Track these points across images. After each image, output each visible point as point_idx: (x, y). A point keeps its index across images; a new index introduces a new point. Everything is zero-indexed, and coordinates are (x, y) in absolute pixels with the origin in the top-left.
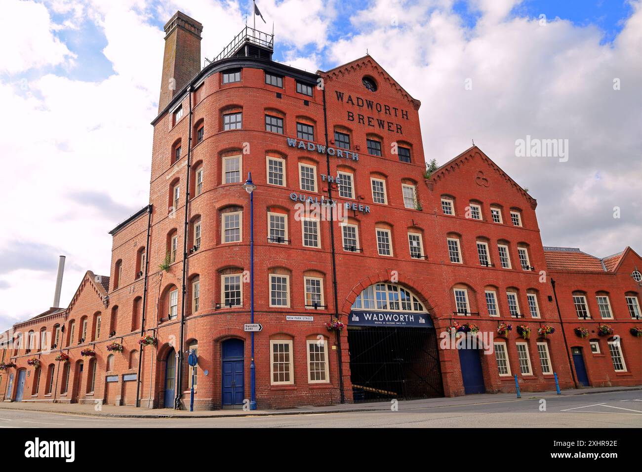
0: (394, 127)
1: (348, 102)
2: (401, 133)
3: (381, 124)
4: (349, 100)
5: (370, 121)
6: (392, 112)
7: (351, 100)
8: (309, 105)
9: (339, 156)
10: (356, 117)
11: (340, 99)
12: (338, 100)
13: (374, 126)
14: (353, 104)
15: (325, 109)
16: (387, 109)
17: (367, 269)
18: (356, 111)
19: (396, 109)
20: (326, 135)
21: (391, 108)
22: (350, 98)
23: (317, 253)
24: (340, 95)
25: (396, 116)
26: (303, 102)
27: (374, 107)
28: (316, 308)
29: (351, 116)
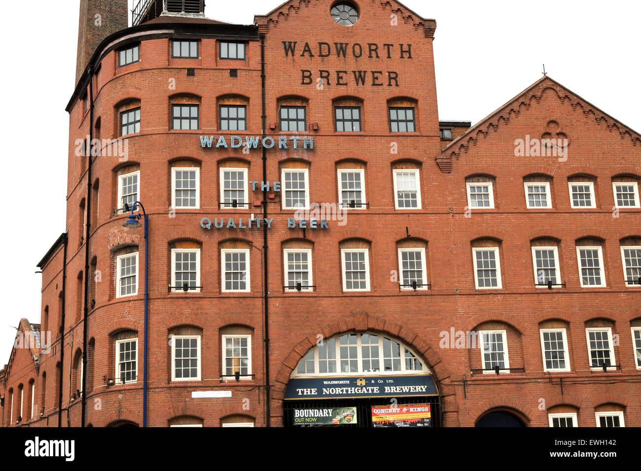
0: (384, 79)
1: (303, 55)
2: (397, 85)
3: (360, 77)
4: (305, 51)
5: (339, 78)
6: (382, 52)
7: (309, 51)
8: (238, 75)
9: (280, 147)
10: (316, 77)
11: (290, 53)
12: (287, 55)
13: (346, 84)
14: (311, 56)
15: (263, 77)
16: (373, 49)
17: (320, 316)
18: (314, 66)
19: (388, 46)
20: (264, 117)
21: (380, 46)
22: (307, 49)
23: (241, 300)
24: (290, 46)
25: (389, 57)
26: (227, 73)
27: (349, 51)
28: (237, 378)
29: (307, 78)
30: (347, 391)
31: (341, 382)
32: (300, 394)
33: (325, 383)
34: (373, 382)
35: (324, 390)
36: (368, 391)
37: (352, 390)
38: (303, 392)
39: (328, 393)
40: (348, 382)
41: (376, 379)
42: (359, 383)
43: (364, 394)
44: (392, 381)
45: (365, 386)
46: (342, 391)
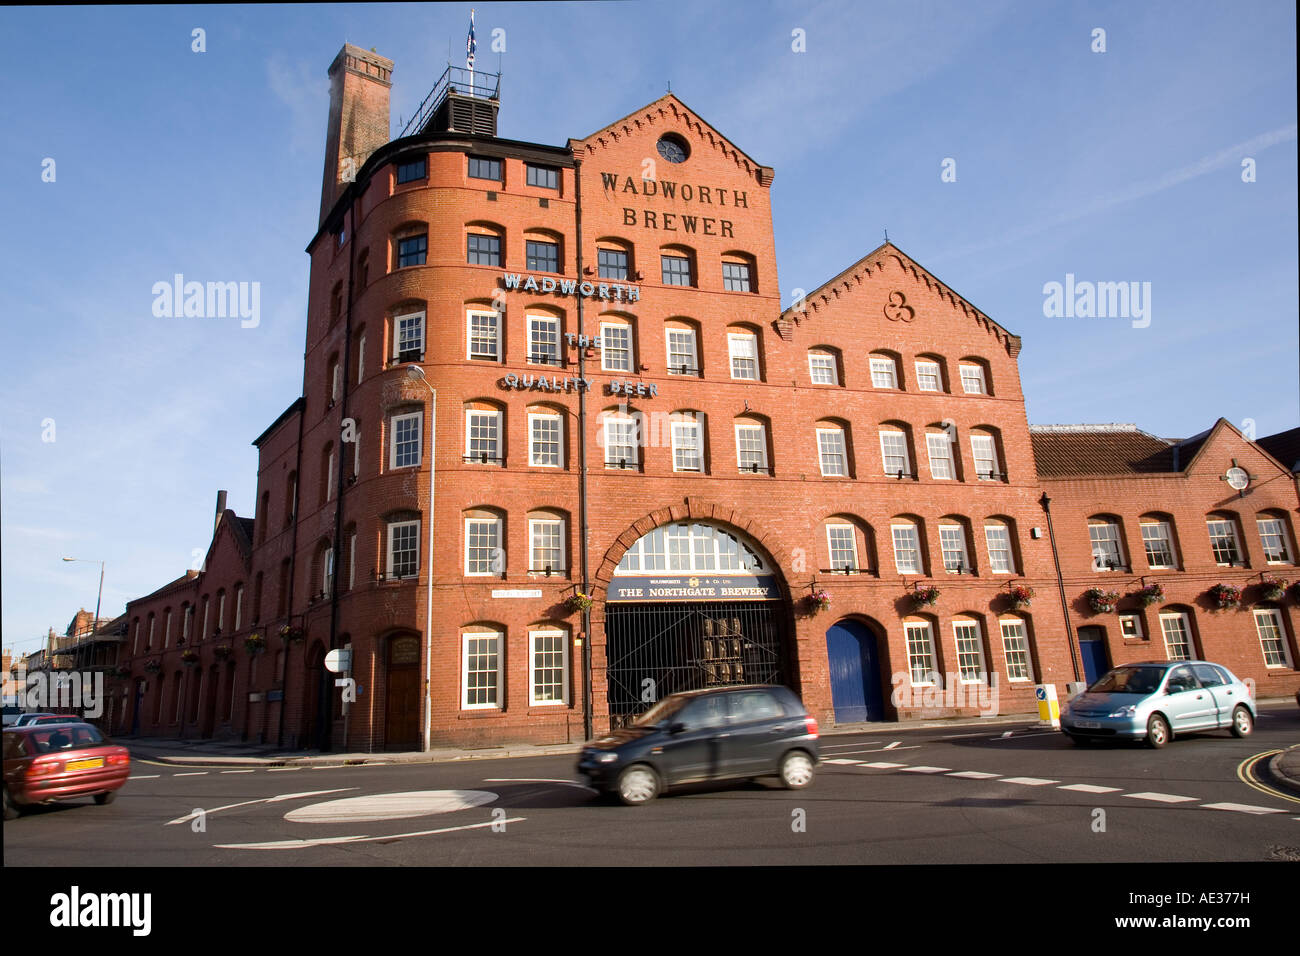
0: (716, 228)
1: (625, 191)
2: (731, 236)
3: (690, 223)
4: (627, 186)
5: (667, 222)
6: (715, 197)
7: (633, 186)
8: (550, 206)
9: (601, 295)
10: (640, 218)
11: (610, 187)
12: (606, 188)
13: (675, 230)
14: (635, 192)
15: (578, 211)
16: (705, 192)
18: (640, 204)
19: (721, 191)
20: (579, 259)
21: (713, 190)
22: (630, 183)
23: (554, 477)
24: (610, 179)
25: (722, 203)
26: (536, 203)
27: (678, 192)
28: (548, 574)
29: (629, 217)
30: (678, 593)
31: (671, 582)
32: (623, 595)
33: (652, 582)
34: (708, 582)
35: (651, 590)
36: (702, 593)
37: (683, 592)
38: (626, 593)
39: (655, 595)
40: (679, 582)
41: (711, 578)
42: (691, 582)
43: (698, 597)
44: (729, 582)
45: (699, 587)
46: (673, 592)
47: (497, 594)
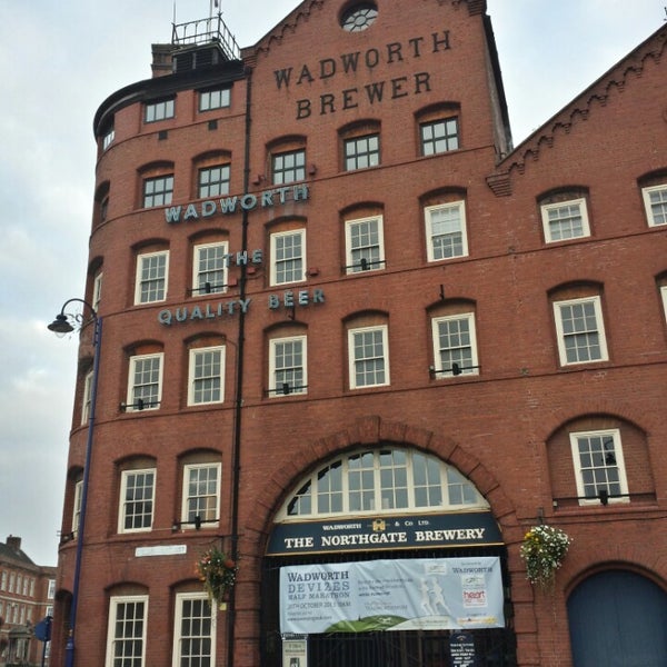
0: (409, 87)
1: (299, 83)
2: (428, 90)
3: (375, 92)
4: (303, 76)
5: (347, 99)
6: (407, 52)
7: (308, 75)
8: (219, 126)
9: (263, 204)
10: (316, 105)
11: (283, 84)
12: (279, 87)
13: (356, 105)
14: (311, 80)
15: (249, 121)
16: (394, 50)
17: (312, 429)
18: (313, 93)
19: (416, 40)
20: (247, 171)
21: (405, 44)
22: (305, 72)
24: (284, 76)
25: (417, 55)
26: (205, 127)
27: (362, 62)
28: (198, 526)
29: (304, 109)
30: (357, 540)
31: (349, 527)
32: (289, 546)
33: (325, 528)
34: (397, 524)
35: (324, 539)
36: (389, 538)
37: (364, 539)
38: (293, 544)
39: (329, 544)
40: (359, 526)
41: (402, 519)
42: (375, 526)
43: (383, 544)
44: (426, 523)
45: (386, 532)
46: (350, 540)
47: (141, 552)
